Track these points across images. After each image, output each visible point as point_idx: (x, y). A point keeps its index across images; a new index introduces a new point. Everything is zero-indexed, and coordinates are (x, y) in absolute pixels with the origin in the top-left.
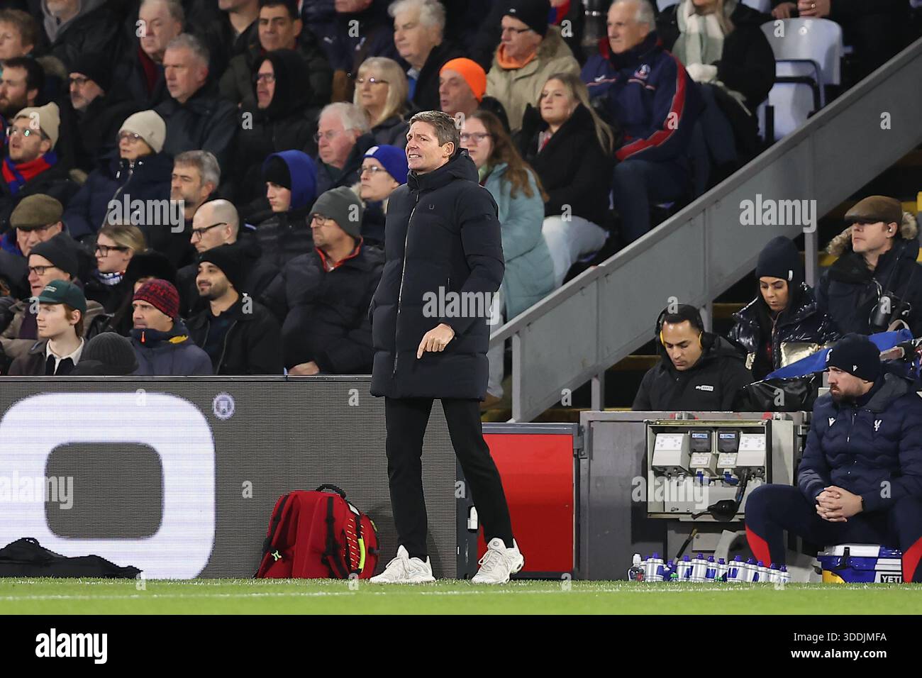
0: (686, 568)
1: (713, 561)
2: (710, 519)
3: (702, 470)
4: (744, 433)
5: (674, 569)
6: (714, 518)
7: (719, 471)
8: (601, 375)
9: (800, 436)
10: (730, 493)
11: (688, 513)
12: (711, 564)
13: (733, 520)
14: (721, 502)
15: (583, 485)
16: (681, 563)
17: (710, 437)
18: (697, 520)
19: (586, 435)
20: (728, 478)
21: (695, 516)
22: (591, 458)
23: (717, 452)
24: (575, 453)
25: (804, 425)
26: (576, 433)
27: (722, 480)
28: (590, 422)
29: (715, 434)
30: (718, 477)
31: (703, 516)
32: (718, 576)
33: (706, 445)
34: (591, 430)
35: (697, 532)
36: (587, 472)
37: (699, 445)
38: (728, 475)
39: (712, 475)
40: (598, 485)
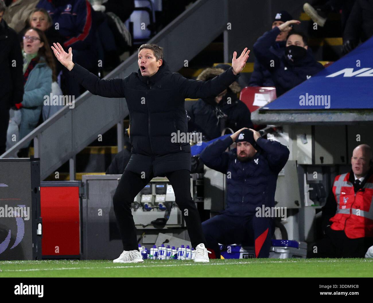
0: (155, 251)
1: (170, 248)
2: (152, 227)
3: (147, 203)
4: (169, 185)
5: (148, 252)
6: (154, 227)
7: (156, 204)
8: (74, 157)
9: (196, 186)
10: (162, 214)
11: (140, 225)
12: (168, 249)
13: (164, 228)
14: (158, 219)
15: (84, 212)
16: (152, 249)
17: (151, 186)
18: (146, 228)
19: (85, 187)
20: (146, 208)
21: (144, 226)
22: (88, 198)
23: (155, 194)
24: (80, 196)
25: (198, 180)
26: (80, 186)
27: (157, 208)
28: (87, 180)
29: (154, 186)
30: (155, 207)
31: (148, 226)
32: (172, 255)
33: (149, 191)
34: (88, 185)
35: (145, 234)
36: (86, 205)
37: (146, 191)
38: (161, 205)
39: (152, 205)
40: (92, 211)
